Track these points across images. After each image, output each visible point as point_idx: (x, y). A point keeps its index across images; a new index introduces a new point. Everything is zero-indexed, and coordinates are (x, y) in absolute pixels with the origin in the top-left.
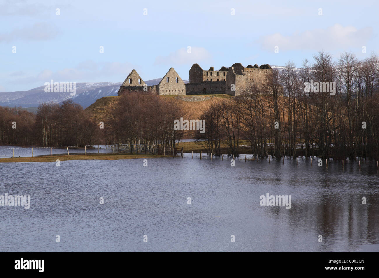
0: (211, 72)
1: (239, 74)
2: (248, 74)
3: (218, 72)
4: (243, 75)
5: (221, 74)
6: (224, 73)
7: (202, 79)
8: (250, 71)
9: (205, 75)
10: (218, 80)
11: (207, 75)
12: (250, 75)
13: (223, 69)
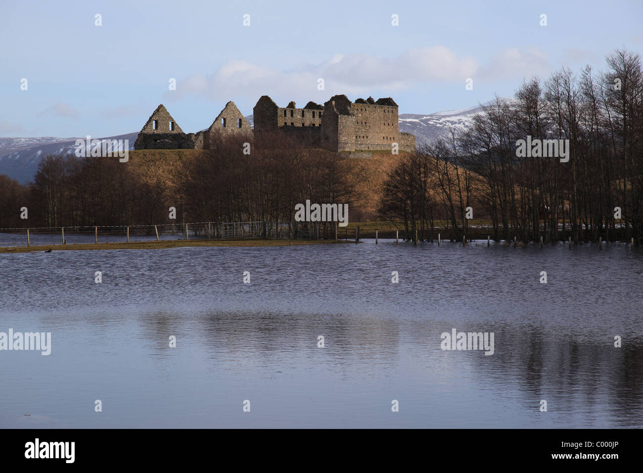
0: (292, 111)
1: (344, 114)
2: (357, 114)
3: (303, 111)
4: (350, 115)
5: (308, 115)
6: (314, 112)
7: (277, 123)
8: (362, 110)
9: (281, 116)
10: (303, 124)
11: (285, 115)
12: (360, 115)
13: (311, 106)
